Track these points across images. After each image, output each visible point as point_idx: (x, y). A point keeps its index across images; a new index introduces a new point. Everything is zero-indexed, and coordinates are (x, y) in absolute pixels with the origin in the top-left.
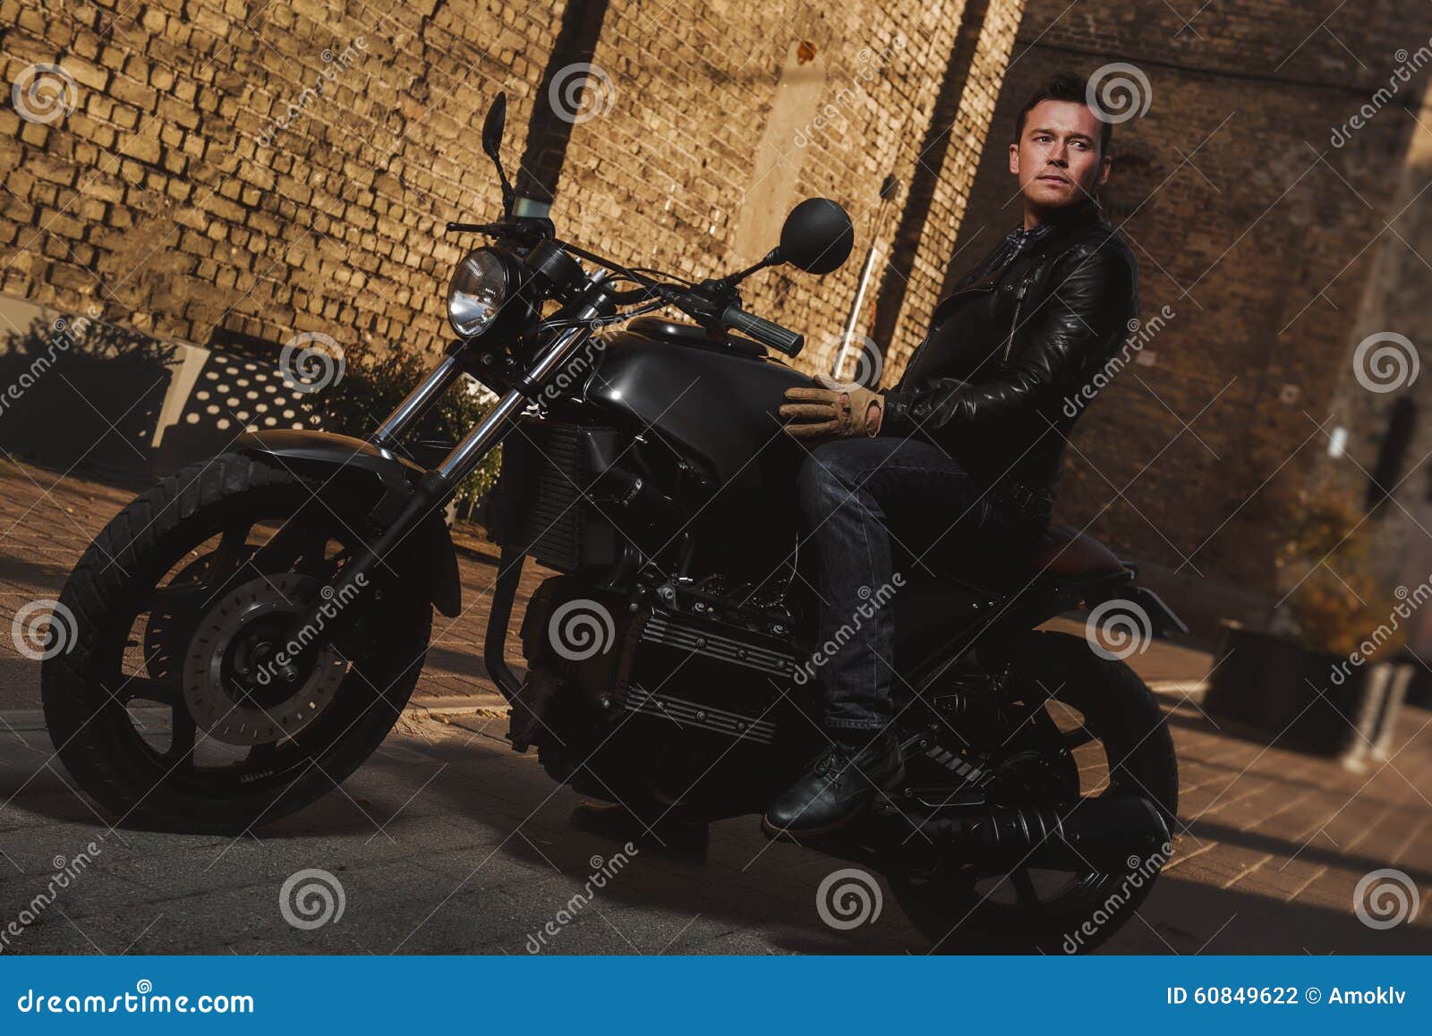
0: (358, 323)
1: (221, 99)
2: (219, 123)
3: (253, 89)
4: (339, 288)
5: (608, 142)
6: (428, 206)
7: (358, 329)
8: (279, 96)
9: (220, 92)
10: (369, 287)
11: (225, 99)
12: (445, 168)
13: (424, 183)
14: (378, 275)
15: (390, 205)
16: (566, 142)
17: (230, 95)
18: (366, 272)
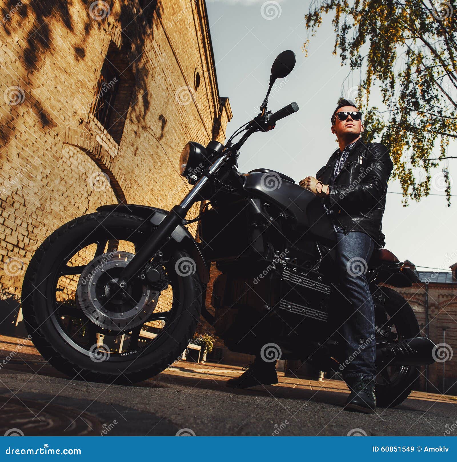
0: (68, 293)
1: (34, 228)
2: (33, 234)
3: (41, 228)
4: (63, 283)
5: (127, 246)
6: (85, 262)
7: (68, 295)
8: (48, 230)
9: (33, 226)
10: (71, 283)
11: (35, 228)
12: (89, 252)
13: (84, 256)
14: (73, 280)
15: (76, 261)
16: (118, 246)
17: (36, 227)
18: (70, 279)
